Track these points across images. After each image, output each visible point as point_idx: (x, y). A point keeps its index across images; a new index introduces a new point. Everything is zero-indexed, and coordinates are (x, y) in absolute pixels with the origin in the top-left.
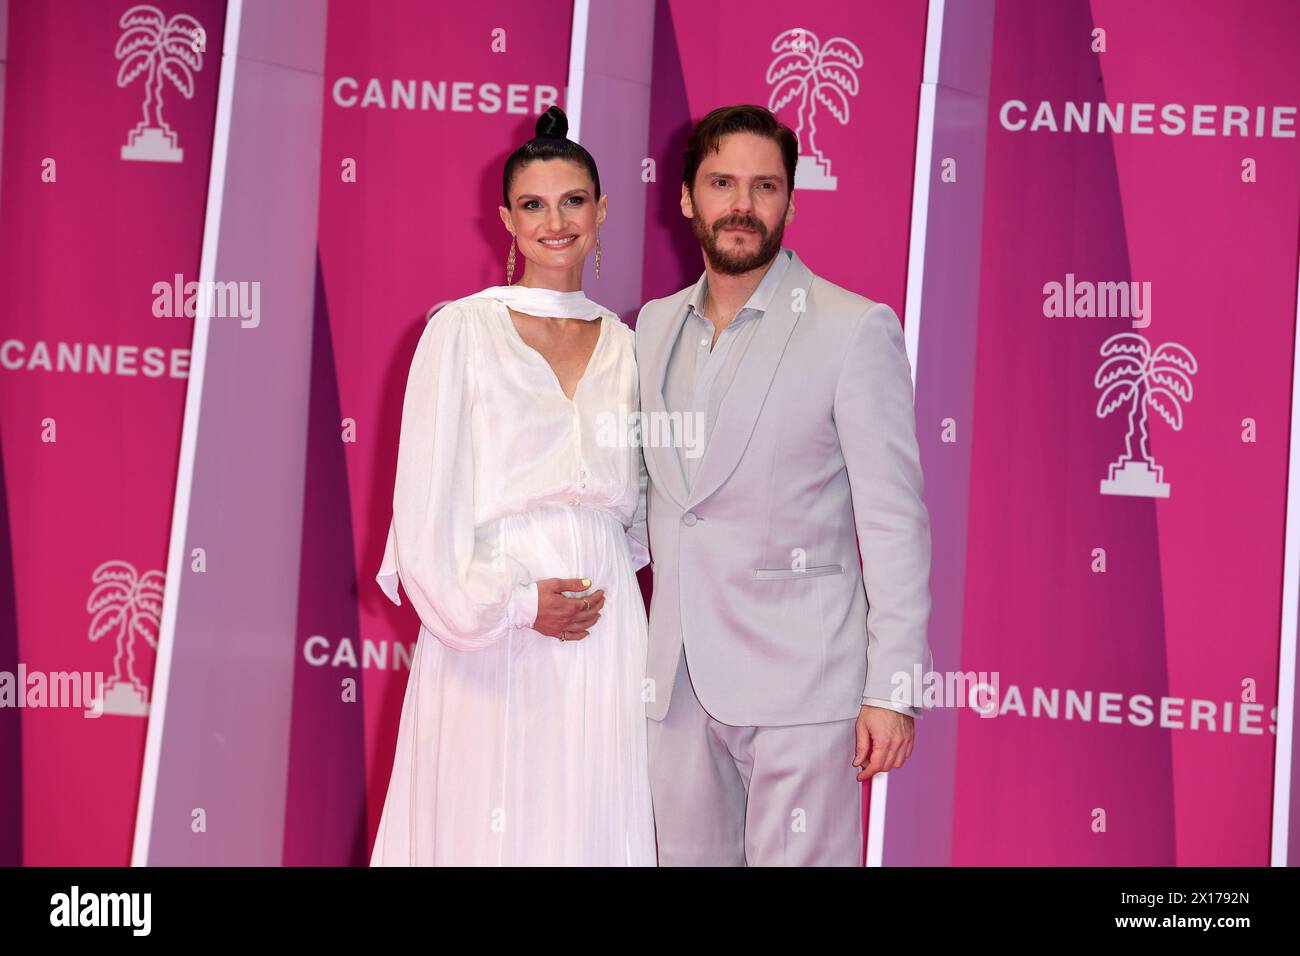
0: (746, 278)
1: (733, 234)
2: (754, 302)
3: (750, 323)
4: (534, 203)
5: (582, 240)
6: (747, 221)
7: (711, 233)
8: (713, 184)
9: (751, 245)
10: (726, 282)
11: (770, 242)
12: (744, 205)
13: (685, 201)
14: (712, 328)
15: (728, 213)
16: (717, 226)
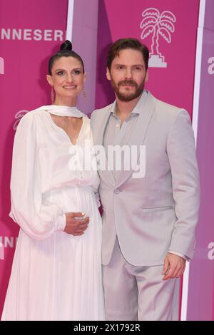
0: (131, 102)
1: (125, 87)
2: (135, 111)
3: (134, 119)
4: (61, 73)
5: (78, 87)
6: (130, 82)
7: (117, 86)
8: (118, 68)
9: (132, 91)
10: (124, 104)
11: (139, 89)
12: (129, 76)
13: (108, 74)
14: (120, 120)
15: (123, 79)
16: (120, 84)
